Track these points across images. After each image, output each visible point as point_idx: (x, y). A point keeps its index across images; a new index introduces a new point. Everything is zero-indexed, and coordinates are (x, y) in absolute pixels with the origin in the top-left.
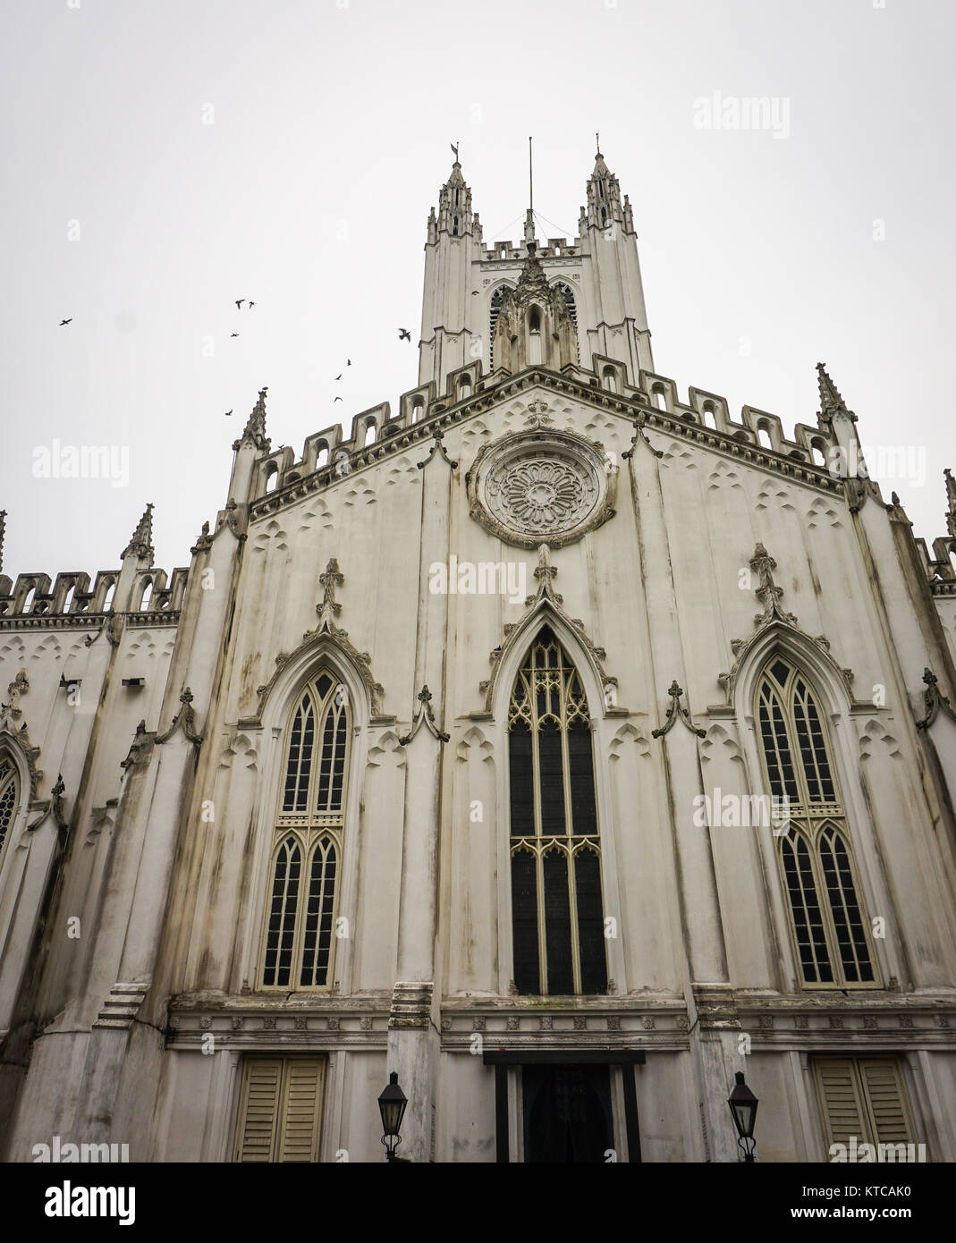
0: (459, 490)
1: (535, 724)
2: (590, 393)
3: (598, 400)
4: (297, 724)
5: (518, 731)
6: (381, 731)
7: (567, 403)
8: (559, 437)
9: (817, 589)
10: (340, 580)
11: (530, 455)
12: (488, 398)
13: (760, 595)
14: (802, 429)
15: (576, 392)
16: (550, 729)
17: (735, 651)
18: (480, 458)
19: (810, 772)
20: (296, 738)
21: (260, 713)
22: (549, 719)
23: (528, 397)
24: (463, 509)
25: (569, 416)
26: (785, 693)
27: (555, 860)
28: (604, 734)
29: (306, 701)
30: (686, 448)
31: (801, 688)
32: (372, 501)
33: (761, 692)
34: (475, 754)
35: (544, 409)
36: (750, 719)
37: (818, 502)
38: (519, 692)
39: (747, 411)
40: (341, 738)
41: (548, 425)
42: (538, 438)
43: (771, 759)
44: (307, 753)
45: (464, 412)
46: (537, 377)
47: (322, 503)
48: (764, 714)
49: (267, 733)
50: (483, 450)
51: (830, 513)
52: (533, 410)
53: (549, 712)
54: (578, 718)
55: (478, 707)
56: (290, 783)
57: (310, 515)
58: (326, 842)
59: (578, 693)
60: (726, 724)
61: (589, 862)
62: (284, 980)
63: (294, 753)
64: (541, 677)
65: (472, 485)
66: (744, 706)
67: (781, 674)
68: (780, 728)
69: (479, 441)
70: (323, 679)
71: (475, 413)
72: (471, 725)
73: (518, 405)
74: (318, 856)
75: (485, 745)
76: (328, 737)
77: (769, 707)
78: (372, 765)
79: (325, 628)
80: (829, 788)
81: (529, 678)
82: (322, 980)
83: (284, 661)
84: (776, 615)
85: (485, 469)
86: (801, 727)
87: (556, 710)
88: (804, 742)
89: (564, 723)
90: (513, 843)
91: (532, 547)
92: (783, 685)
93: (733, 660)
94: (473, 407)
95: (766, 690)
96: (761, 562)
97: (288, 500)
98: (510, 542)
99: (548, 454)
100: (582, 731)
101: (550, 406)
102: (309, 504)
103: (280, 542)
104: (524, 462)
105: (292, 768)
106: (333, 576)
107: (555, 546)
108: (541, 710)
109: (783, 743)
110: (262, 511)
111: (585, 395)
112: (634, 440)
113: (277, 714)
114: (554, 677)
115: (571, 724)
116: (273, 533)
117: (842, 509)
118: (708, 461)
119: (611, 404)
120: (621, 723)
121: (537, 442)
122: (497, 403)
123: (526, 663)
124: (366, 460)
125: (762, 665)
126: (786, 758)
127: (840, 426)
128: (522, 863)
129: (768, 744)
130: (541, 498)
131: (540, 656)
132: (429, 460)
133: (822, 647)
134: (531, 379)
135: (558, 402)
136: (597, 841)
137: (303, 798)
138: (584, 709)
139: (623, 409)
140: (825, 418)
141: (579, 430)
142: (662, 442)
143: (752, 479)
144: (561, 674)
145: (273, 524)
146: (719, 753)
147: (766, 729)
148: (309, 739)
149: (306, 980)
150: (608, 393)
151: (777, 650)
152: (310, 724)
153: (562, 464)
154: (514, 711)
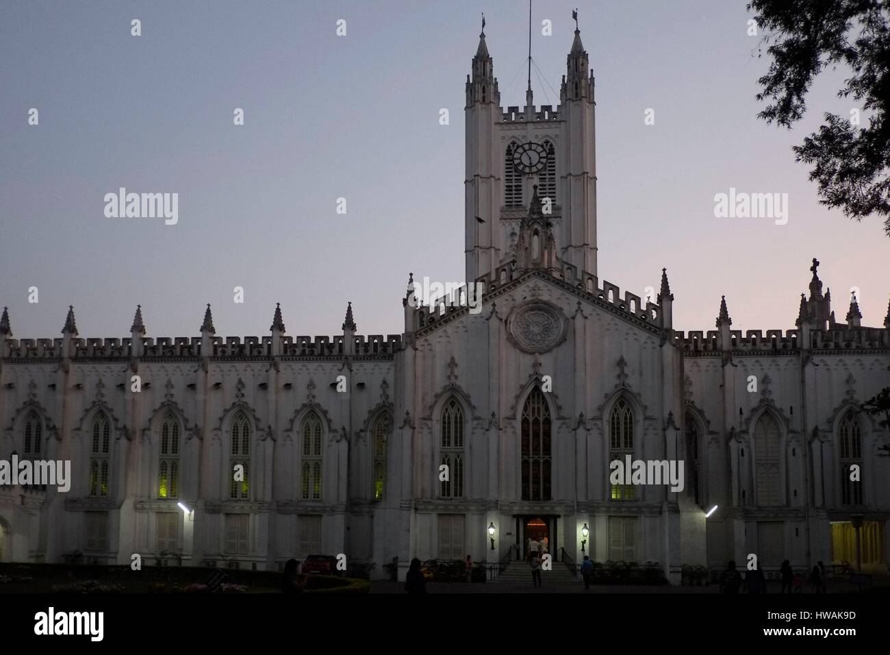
0: (503, 328)
1: (531, 419)
2: (560, 283)
3: (563, 286)
4: (444, 418)
5: (525, 421)
6: (475, 422)
7: (550, 287)
8: (545, 303)
9: (641, 374)
10: (456, 365)
11: (532, 309)
12: (514, 283)
13: (619, 376)
14: (649, 305)
15: (553, 282)
16: (536, 421)
17: (606, 397)
18: (510, 313)
19: (626, 438)
20: (444, 422)
21: (431, 415)
22: (536, 418)
23: (531, 283)
24: (504, 336)
25: (549, 293)
26: (622, 412)
27: (536, 463)
28: (555, 425)
29: (447, 410)
30: (599, 311)
31: (628, 410)
32: (466, 331)
33: (613, 411)
34: (510, 430)
35: (539, 290)
36: (607, 421)
37: (649, 338)
38: (525, 409)
39: (627, 294)
40: (461, 423)
41: (540, 298)
42: (536, 303)
43: (613, 433)
44: (449, 428)
45: (504, 290)
46: (537, 274)
47: (445, 331)
48: (613, 419)
49: (435, 421)
50: (512, 309)
51: (653, 343)
52: (534, 290)
53: (536, 415)
54: (546, 418)
55: (510, 414)
56: (444, 437)
57: (441, 336)
58: (458, 456)
59: (547, 409)
60: (599, 423)
61: (548, 464)
62: (449, 495)
63: (444, 428)
64: (534, 403)
65: (508, 326)
66: (606, 416)
67: (622, 404)
68: (618, 423)
69: (511, 304)
70: (452, 402)
71: (508, 290)
72: (508, 421)
73: (528, 286)
74: (456, 460)
75: (513, 427)
76: (456, 422)
77: (616, 416)
78: (473, 433)
79: (452, 385)
80: (631, 443)
81: (529, 403)
82: (461, 495)
83: (437, 396)
84: (623, 385)
85: (512, 318)
86: (626, 423)
87: (539, 415)
88: (626, 428)
89: (541, 419)
90: (522, 458)
91: (532, 354)
92: (622, 408)
93: (605, 400)
94: (508, 288)
95: (616, 410)
96: (621, 363)
97: (431, 330)
98: (523, 351)
99: (540, 310)
100: (548, 422)
101: (542, 288)
102: (440, 332)
103: (429, 347)
104: (530, 313)
105: (444, 433)
106: (452, 364)
107: (541, 353)
108: (533, 415)
109: (618, 428)
110: (421, 335)
111: (558, 284)
112: (577, 311)
113: (437, 414)
114: (538, 403)
115: (544, 420)
116: (426, 344)
117: (657, 341)
118: (607, 317)
119: (568, 289)
120: (562, 421)
121: (536, 305)
122: (518, 285)
123: (529, 398)
124: (462, 312)
125: (616, 402)
126: (618, 433)
127: (665, 304)
128: (525, 464)
129: (613, 428)
130: (535, 329)
131: (533, 396)
132: (490, 317)
133: (638, 397)
134: (534, 274)
135: (546, 286)
136: (551, 458)
137: (449, 443)
138: (549, 415)
139: (574, 291)
140: (660, 299)
141: (554, 301)
142: (587, 308)
143: (623, 326)
144: (541, 403)
145: (426, 340)
146: (594, 432)
147: (613, 423)
148: (449, 423)
149: (456, 495)
150: (567, 283)
151: (622, 396)
152: (449, 418)
153: (545, 314)
154: (523, 415)
